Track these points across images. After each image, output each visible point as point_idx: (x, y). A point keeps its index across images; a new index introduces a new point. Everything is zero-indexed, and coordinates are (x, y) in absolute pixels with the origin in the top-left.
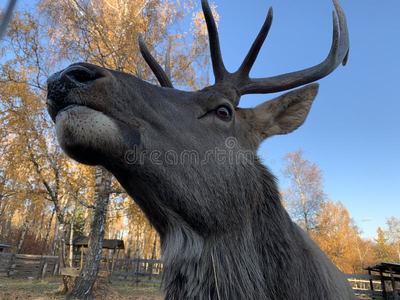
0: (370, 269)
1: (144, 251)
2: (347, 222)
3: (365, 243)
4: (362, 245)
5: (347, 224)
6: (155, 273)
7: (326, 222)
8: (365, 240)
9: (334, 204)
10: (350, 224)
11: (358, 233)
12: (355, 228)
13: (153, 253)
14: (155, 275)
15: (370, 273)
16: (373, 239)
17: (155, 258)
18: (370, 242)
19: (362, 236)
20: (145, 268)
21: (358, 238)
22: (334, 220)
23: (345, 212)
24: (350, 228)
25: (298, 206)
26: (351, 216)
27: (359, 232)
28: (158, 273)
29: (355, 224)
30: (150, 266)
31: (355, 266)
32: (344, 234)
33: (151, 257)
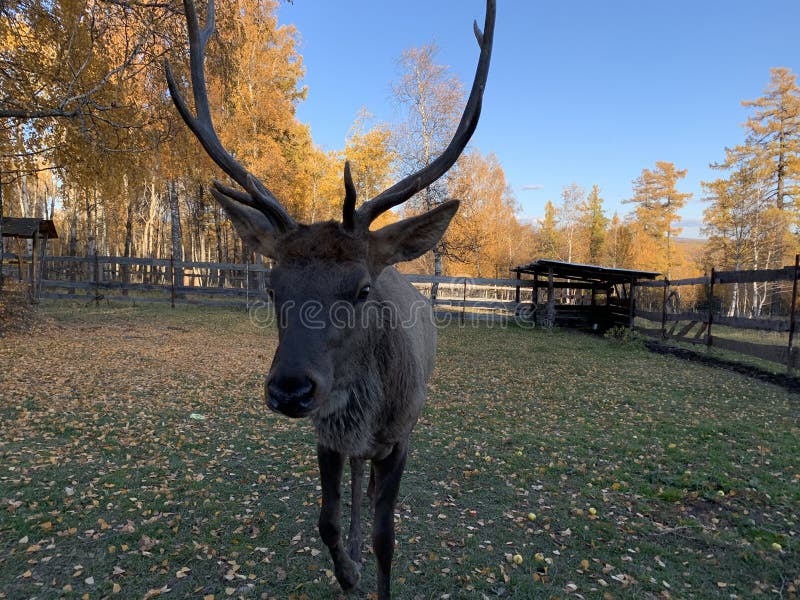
0: (519, 271)
1: (106, 241)
2: (498, 194)
3: (522, 229)
4: (517, 230)
5: (498, 196)
6: (136, 281)
7: (462, 192)
8: (523, 224)
9: (483, 158)
10: (503, 196)
11: (513, 212)
12: (510, 202)
13: (127, 246)
14: (136, 284)
15: (519, 276)
16: (535, 221)
17: (134, 253)
18: (530, 225)
19: (520, 218)
20: (114, 273)
21: (513, 220)
22: (476, 188)
23: (498, 174)
24: (503, 202)
25: (416, 160)
26: (507, 182)
27: (515, 208)
28: (141, 282)
29: (512, 195)
30: (124, 268)
31: (499, 267)
32: (491, 213)
33: (123, 252)
